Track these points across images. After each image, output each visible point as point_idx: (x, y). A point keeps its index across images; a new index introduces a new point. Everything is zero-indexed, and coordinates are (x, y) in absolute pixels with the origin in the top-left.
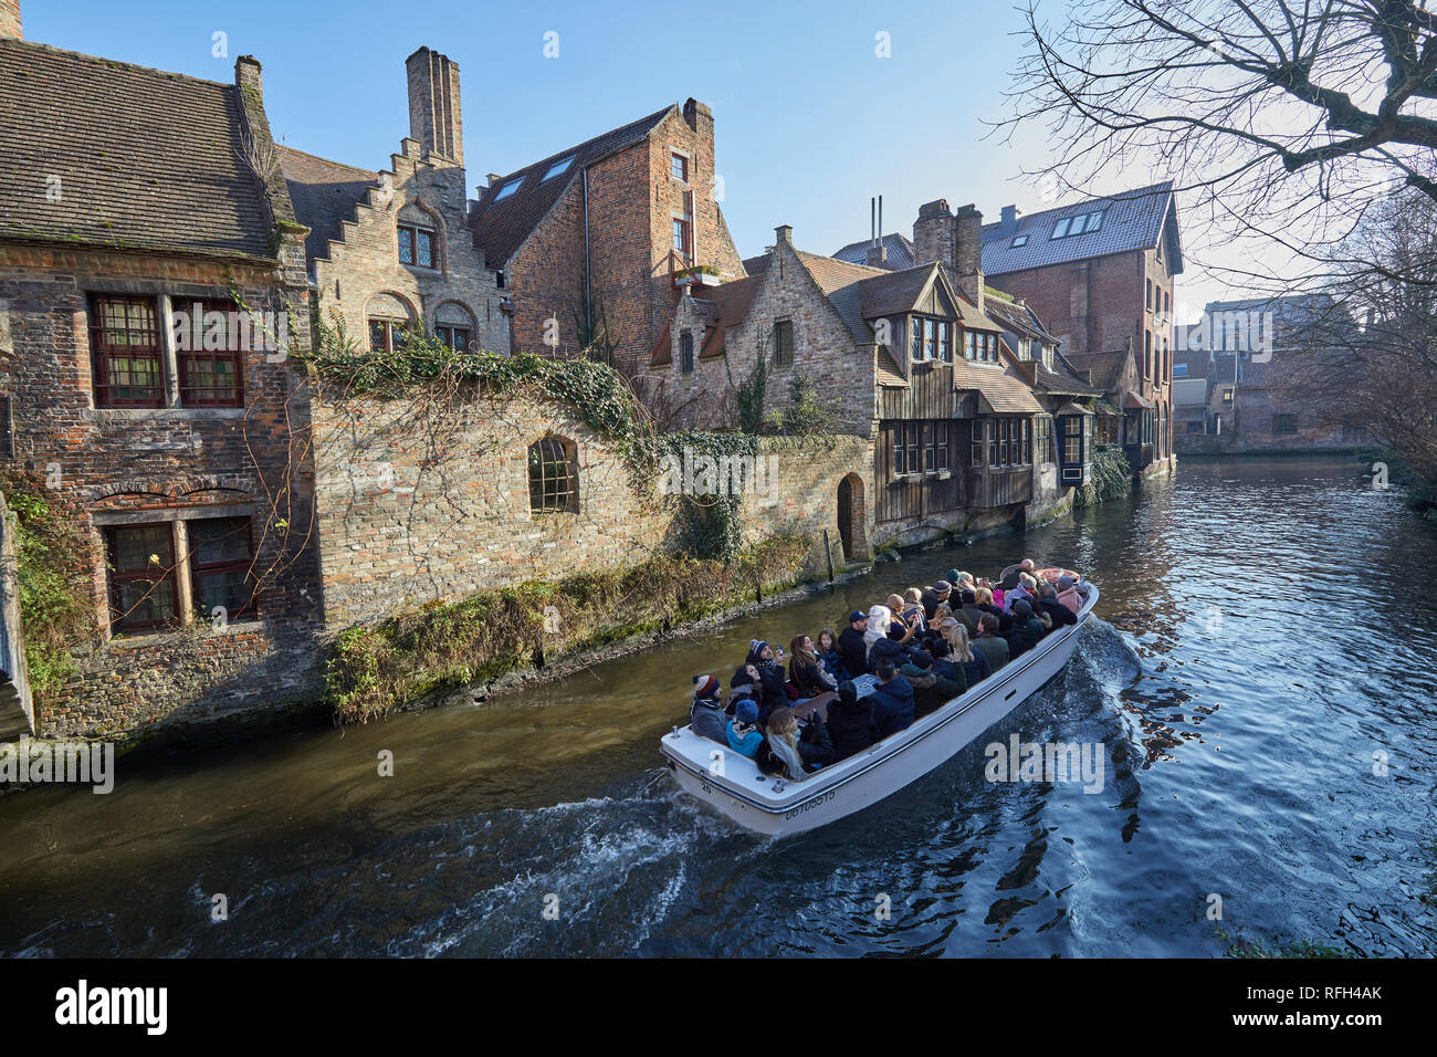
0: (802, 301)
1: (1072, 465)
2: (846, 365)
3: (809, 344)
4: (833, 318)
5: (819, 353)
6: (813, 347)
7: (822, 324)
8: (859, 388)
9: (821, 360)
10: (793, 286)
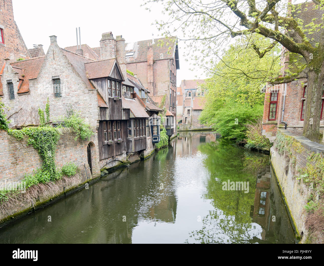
0: (64, 70)
1: (155, 136)
2: (85, 98)
3: (69, 88)
4: (79, 78)
5: (73, 93)
6: (70, 90)
7: (73, 81)
8: (91, 108)
9: (74, 96)
10: (59, 63)
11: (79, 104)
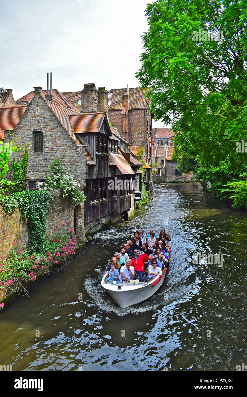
0: (48, 123)
2: (71, 155)
3: (52, 143)
5: (57, 148)
6: (54, 145)
7: (59, 135)
8: (78, 165)
9: (58, 151)
10: (43, 116)
11: (64, 160)
